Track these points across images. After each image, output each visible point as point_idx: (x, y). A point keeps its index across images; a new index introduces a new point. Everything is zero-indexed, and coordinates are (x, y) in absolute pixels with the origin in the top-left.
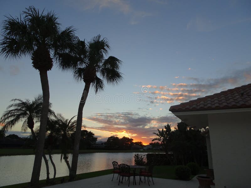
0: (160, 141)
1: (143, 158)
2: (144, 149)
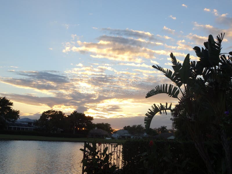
0: (175, 96)
1: (111, 154)
2: (113, 138)
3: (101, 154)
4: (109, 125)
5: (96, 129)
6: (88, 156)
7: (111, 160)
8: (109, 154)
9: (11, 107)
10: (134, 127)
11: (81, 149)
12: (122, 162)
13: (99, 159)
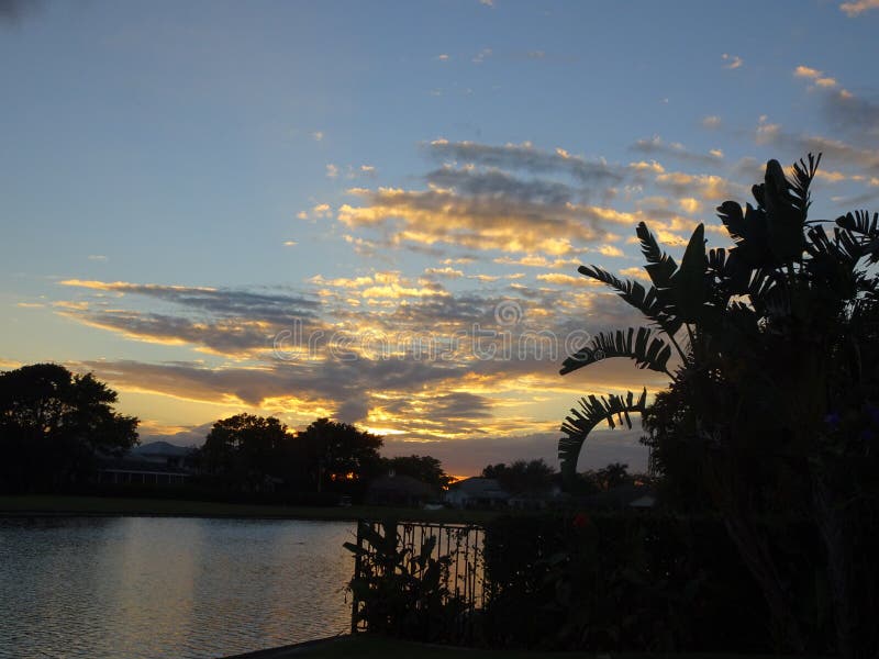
0: (658, 366)
1: (447, 560)
2: (449, 506)
3: (413, 561)
4: (436, 461)
5: (392, 475)
6: (369, 567)
7: (446, 580)
8: (443, 559)
9: (109, 408)
10: (519, 466)
11: (347, 545)
12: (484, 585)
13: (406, 577)
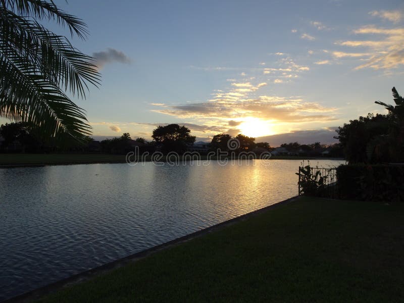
5: (257, 147)
7: (325, 182)
8: (324, 177)
9: (189, 134)
11: (297, 174)
